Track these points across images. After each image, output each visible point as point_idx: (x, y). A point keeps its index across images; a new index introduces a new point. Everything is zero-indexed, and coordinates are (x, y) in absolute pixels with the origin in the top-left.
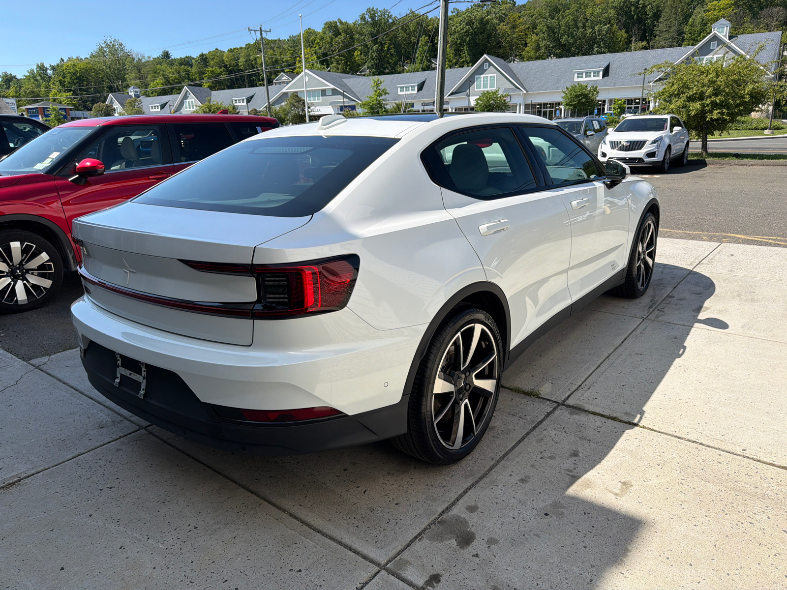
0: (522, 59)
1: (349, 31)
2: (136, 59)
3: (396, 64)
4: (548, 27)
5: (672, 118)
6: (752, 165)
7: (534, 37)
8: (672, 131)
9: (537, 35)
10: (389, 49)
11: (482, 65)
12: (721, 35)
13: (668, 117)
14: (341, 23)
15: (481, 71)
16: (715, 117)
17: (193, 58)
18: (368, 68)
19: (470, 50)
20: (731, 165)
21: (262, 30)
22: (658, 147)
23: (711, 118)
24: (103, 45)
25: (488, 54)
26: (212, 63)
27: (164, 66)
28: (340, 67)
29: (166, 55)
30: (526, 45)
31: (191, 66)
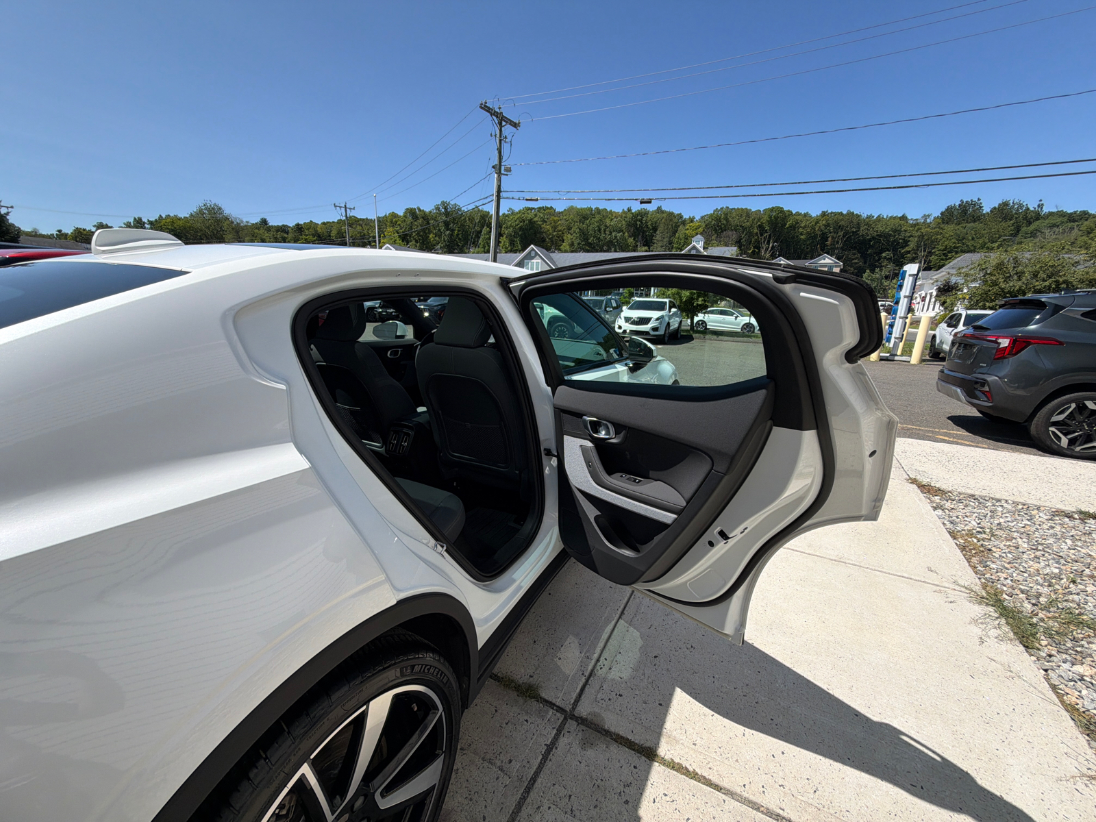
0: (560, 250)
1: (426, 217)
2: (235, 223)
3: (463, 246)
4: (580, 229)
5: (670, 302)
6: (726, 341)
7: (569, 236)
8: (670, 312)
9: (571, 234)
10: (458, 235)
11: (530, 253)
12: (698, 246)
13: (667, 300)
14: (420, 210)
15: (529, 257)
16: (700, 303)
17: (289, 227)
18: (441, 247)
19: (521, 241)
20: (711, 340)
21: (347, 206)
22: (660, 323)
23: (697, 304)
24: (203, 208)
25: (535, 245)
26: (307, 232)
27: (261, 231)
28: (418, 244)
29: (264, 222)
30: (563, 241)
31: (287, 233)
